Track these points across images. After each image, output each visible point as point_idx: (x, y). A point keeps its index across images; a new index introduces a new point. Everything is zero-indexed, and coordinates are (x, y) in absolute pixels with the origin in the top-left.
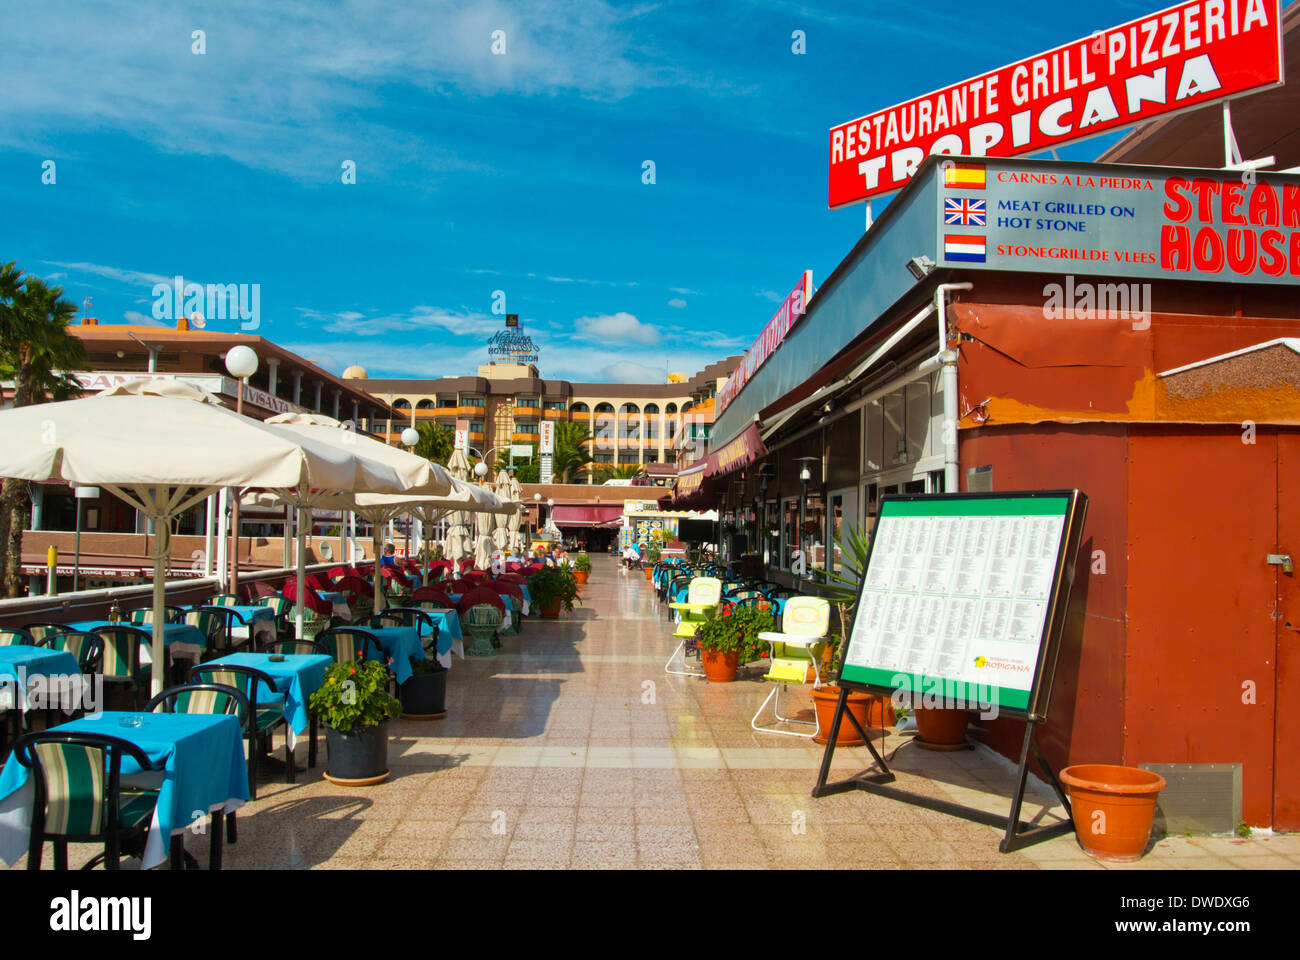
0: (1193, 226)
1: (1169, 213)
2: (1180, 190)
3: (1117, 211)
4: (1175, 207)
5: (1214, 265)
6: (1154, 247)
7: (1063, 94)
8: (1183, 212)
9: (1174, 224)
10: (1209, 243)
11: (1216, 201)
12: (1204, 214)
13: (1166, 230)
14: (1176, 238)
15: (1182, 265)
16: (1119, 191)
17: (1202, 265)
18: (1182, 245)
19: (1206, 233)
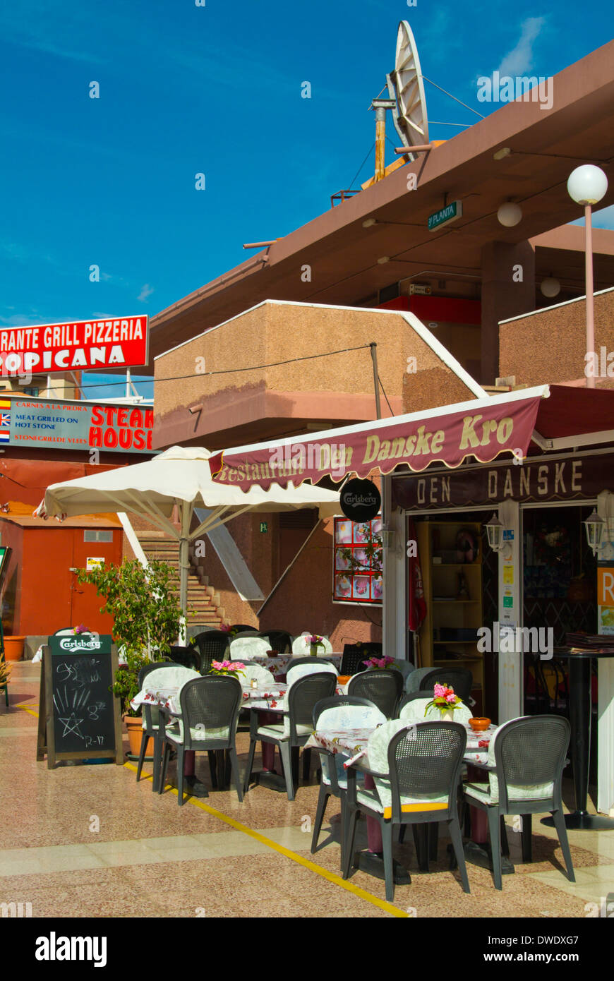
0: (104, 427)
1: (94, 422)
2: (99, 411)
3: (70, 421)
4: (96, 419)
5: (113, 444)
6: (86, 436)
7: (66, 347)
8: (100, 421)
9: (95, 426)
10: (111, 435)
11: (115, 416)
12: (110, 422)
13: (92, 429)
14: (96, 432)
15: (99, 444)
16: (72, 411)
17: (107, 444)
18: (99, 436)
19: (110, 430)
